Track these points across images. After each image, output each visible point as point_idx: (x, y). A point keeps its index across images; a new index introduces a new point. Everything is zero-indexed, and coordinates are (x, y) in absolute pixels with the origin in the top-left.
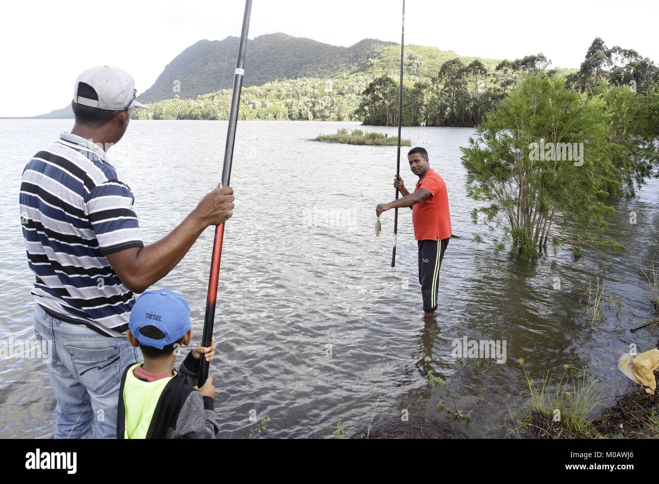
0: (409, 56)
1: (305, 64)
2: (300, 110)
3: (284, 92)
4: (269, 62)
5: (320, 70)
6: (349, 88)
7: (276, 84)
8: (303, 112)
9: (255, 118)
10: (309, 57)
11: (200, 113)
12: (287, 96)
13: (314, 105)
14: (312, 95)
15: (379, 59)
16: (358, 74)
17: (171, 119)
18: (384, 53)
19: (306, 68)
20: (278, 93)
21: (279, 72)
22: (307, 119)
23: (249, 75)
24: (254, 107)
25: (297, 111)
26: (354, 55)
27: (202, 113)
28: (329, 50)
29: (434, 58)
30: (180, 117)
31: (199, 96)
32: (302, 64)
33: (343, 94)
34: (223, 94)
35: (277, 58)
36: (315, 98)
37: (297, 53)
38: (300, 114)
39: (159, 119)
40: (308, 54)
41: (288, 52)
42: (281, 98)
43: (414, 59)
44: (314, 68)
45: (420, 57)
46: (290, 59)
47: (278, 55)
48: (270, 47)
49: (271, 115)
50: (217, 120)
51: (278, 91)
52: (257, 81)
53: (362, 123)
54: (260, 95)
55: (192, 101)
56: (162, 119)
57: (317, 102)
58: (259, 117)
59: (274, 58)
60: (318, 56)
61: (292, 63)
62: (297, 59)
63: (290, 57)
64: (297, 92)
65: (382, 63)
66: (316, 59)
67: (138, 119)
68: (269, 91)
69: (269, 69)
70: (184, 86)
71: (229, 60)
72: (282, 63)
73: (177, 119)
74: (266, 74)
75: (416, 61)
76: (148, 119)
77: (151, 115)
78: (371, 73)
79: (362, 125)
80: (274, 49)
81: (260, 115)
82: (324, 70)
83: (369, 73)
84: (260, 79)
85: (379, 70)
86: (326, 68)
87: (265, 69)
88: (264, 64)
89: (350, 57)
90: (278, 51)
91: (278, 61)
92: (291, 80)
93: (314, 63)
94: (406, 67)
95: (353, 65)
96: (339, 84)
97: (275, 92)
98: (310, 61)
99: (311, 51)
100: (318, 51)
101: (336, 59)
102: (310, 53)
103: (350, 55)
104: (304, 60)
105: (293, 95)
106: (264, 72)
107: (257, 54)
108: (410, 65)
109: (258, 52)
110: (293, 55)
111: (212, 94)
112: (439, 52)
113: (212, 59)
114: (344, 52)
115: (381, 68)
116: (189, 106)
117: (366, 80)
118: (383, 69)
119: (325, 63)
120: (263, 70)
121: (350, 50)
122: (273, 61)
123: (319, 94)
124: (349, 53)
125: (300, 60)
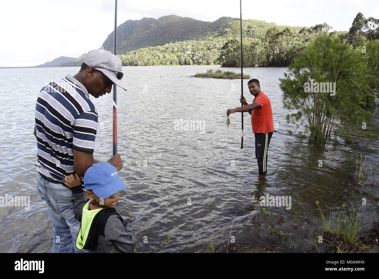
0: (248, 26)
1: (188, 32)
2: (185, 59)
3: (176, 49)
4: (167, 32)
5: (196, 36)
6: (213, 46)
7: (171, 44)
8: (187, 60)
9: (160, 64)
10: (190, 28)
11: (128, 62)
12: (178, 51)
13: (193, 56)
14: (192, 50)
15: (230, 28)
16: (219, 37)
18: (233, 25)
19: (188, 35)
21: (173, 37)
22: (189, 64)
23: (155, 39)
24: (159, 58)
26: (216, 26)
27: (129, 62)
28: (201, 24)
29: (263, 27)
31: (127, 52)
32: (186, 33)
33: (210, 49)
34: (141, 51)
36: (194, 52)
37: (183, 26)
38: (186, 62)
41: (177, 26)
42: (174, 52)
43: (251, 28)
44: (193, 35)
45: (254, 26)
46: (179, 30)
47: (172, 27)
48: (167, 23)
49: (168, 63)
51: (173, 49)
52: (160, 42)
54: (162, 51)
55: (124, 55)
57: (195, 54)
58: (162, 64)
60: (195, 28)
61: (180, 32)
62: (183, 30)
63: (179, 29)
64: (183, 48)
65: (232, 31)
66: (194, 29)
68: (167, 48)
69: (167, 36)
71: (144, 31)
72: (174, 32)
75: (252, 29)
78: (226, 37)
79: (221, 67)
81: (163, 62)
83: (225, 37)
84: (162, 42)
85: (231, 35)
86: (200, 35)
87: (165, 36)
88: (164, 33)
89: (214, 28)
90: (172, 25)
91: (172, 31)
92: (180, 42)
93: (193, 32)
94: (246, 32)
95: (216, 32)
96: (207, 44)
97: (171, 49)
98: (190, 31)
99: (191, 25)
100: (195, 25)
101: (206, 29)
102: (190, 26)
103: (214, 26)
104: (187, 30)
105: (181, 51)
106: (164, 38)
107: (160, 27)
108: (248, 31)
109: (161, 26)
110: (181, 27)
111: (135, 51)
112: (265, 24)
113: (134, 31)
114: (210, 25)
115: (232, 34)
116: (122, 58)
117: (223, 41)
118: (233, 34)
119: (199, 31)
120: (164, 36)
121: (213, 24)
122: (169, 31)
123: (196, 49)
124: (213, 26)
125: (185, 30)
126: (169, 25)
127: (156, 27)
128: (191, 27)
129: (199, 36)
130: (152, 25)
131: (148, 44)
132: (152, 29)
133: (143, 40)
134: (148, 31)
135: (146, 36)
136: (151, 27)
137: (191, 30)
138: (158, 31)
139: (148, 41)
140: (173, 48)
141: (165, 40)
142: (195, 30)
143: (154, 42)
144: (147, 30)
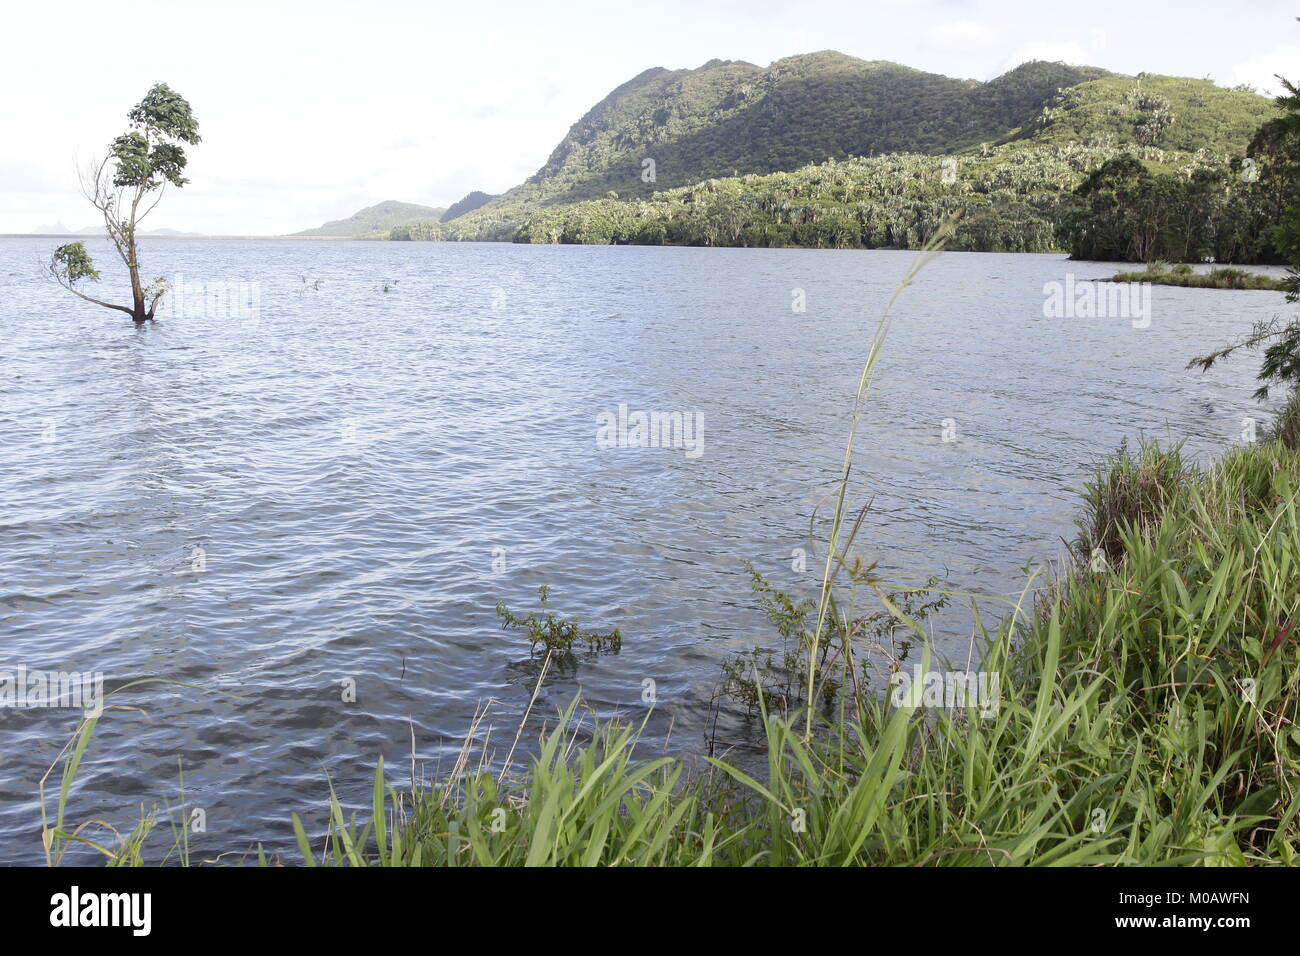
0: (1140, 102)
1: (888, 121)
2: (889, 227)
3: (850, 186)
4: (805, 118)
5: (920, 134)
6: (1000, 177)
7: (831, 167)
8: (894, 231)
9: (789, 243)
10: (895, 105)
11: (664, 230)
12: (858, 194)
13: (920, 214)
14: (914, 192)
15: (1066, 109)
16: (1016, 144)
17: (598, 243)
18: (1079, 95)
19: (889, 131)
20: (837, 189)
21: (826, 140)
22: (904, 246)
23: (758, 146)
24: (784, 220)
25: (881, 228)
26: (1003, 99)
27: (668, 231)
28: (942, 89)
29: (1201, 106)
30: (616, 239)
31: (656, 193)
32: (879, 122)
33: (985, 192)
34: (710, 190)
35: (823, 109)
36: (921, 199)
37: (869, 96)
38: (889, 235)
39: (572, 243)
40: (895, 98)
41: (846, 94)
42: (844, 198)
43: (1152, 107)
44: (908, 131)
45: (1167, 103)
46: (851, 110)
47: (826, 100)
48: (807, 84)
49: (822, 238)
50: (705, 245)
51: (837, 184)
52: (776, 159)
53: (1068, 256)
54: (796, 192)
55: (643, 204)
56: (580, 242)
57: (927, 208)
58: (798, 242)
59: (815, 109)
60: (917, 103)
61: (857, 118)
62: (868, 111)
63: (853, 105)
64: (879, 184)
65: (1074, 119)
66: (912, 110)
67: (529, 242)
68: (817, 183)
69: (804, 133)
70: (612, 172)
71: (712, 114)
72: (833, 119)
73: (612, 243)
74: (797, 144)
75: (1156, 113)
76: (550, 242)
77: (556, 233)
78: (1047, 142)
79: (1070, 259)
80: (816, 87)
81: (800, 236)
82: (930, 135)
83: (1044, 142)
84: (783, 155)
85: (1070, 136)
86: (936, 131)
87: (795, 133)
88: (791, 122)
89: (993, 105)
90: (825, 92)
91: (825, 115)
92: (863, 159)
93: (907, 118)
94: (1132, 127)
95: (1001, 123)
96: (973, 169)
97: (829, 185)
98: (898, 116)
99: (901, 93)
100: (916, 91)
101: (960, 109)
102: (899, 95)
103: (993, 99)
104: (884, 112)
105: (871, 192)
106: (792, 140)
107: (778, 99)
108: (1142, 122)
109: (780, 96)
110: (859, 100)
111: (686, 190)
112: (1214, 91)
113: (675, 112)
114: (979, 94)
115: (1072, 130)
116: (638, 215)
117: (1038, 160)
118: (1077, 133)
119: (936, 118)
120: (790, 134)
121: (992, 89)
122: (812, 114)
123: (931, 190)
124: (990, 96)
125: (876, 112)
126: (814, 90)
127: (760, 97)
128: (899, 100)
129: (932, 134)
130: (746, 89)
131: (726, 163)
132: (746, 106)
133: (707, 147)
134: (730, 113)
135: (719, 132)
136: (742, 96)
137: (898, 113)
138: (768, 115)
139: (726, 151)
140: (839, 184)
141: (796, 150)
142: (915, 111)
143: (749, 156)
144: (726, 108)
